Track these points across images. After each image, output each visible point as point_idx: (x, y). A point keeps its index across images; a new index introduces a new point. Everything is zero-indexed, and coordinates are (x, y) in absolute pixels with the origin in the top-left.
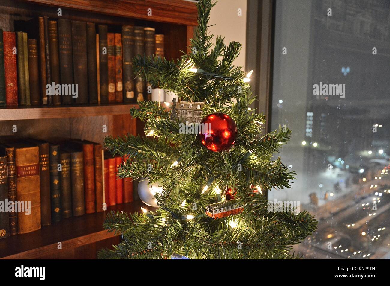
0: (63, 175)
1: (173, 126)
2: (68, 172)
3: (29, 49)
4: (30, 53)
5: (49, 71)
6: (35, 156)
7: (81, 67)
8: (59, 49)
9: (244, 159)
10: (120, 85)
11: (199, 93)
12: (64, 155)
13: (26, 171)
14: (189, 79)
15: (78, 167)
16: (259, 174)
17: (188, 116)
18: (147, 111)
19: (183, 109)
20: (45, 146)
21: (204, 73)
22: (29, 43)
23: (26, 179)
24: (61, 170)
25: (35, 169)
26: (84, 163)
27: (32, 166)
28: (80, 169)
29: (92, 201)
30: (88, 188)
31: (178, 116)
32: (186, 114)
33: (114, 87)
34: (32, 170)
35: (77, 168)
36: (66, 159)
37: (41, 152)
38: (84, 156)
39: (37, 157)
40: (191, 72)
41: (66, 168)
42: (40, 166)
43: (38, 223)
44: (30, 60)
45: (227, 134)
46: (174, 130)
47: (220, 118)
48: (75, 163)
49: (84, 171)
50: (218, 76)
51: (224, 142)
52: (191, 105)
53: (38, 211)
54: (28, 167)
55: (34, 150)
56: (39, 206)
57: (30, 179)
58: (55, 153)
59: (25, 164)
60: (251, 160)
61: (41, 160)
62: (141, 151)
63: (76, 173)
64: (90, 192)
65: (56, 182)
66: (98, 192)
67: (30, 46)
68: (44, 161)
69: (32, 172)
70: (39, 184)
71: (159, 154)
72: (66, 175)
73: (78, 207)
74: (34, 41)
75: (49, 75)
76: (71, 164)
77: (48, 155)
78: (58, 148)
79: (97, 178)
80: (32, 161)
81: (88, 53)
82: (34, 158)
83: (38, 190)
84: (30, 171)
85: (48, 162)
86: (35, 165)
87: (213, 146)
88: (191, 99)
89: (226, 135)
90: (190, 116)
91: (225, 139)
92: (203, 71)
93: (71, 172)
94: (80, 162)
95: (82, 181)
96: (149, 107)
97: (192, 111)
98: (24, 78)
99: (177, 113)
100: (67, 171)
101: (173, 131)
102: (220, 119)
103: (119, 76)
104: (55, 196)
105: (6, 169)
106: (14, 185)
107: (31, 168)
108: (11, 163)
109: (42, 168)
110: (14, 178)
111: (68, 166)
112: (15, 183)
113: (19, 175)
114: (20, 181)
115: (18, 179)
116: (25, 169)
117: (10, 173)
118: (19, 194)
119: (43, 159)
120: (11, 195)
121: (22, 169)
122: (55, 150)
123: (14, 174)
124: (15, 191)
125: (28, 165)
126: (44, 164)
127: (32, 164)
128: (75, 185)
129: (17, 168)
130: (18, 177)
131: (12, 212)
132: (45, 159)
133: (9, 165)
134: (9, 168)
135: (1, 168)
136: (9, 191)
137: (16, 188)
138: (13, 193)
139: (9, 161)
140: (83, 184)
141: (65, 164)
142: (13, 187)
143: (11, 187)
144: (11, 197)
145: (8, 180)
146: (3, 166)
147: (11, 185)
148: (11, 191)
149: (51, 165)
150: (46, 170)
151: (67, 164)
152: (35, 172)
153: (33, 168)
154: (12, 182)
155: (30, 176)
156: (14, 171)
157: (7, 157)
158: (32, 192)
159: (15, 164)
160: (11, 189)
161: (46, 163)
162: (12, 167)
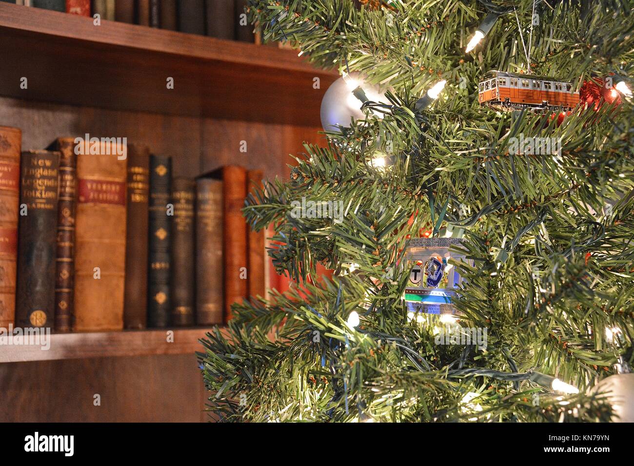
0: (177, 224)
2: (189, 220)
6: (119, 165)
12: (182, 183)
13: (99, 192)
15: (210, 213)
20: (140, 148)
23: (96, 208)
24: (172, 214)
25: (115, 193)
26: (225, 207)
27: (111, 183)
28: (216, 218)
29: (240, 295)
34: (110, 192)
35: (207, 214)
36: (187, 190)
37: (132, 160)
38: (225, 191)
39: (122, 169)
41: (186, 210)
42: (128, 190)
43: (117, 315)
48: (204, 202)
49: (224, 224)
53: (118, 286)
54: (101, 183)
56: (121, 276)
57: (104, 210)
58: (161, 170)
59: (96, 177)
61: (130, 177)
63: (206, 225)
65: (161, 234)
68: (138, 182)
69: (110, 197)
70: (123, 227)
72: (184, 227)
73: (206, 302)
76: (196, 204)
77: (147, 171)
78: (169, 159)
79: (253, 244)
80: (110, 173)
82: (116, 169)
83: (121, 241)
84: (106, 192)
85: (147, 186)
86: (118, 184)
93: (195, 222)
94: (215, 202)
95: (219, 246)
100: (187, 217)
104: (158, 266)
105: (56, 179)
106: (70, 220)
107: (109, 187)
108: (68, 169)
109: (133, 196)
110: (72, 202)
111: (190, 207)
112: (74, 215)
113: (82, 199)
114: (82, 211)
115: (80, 206)
116: (97, 186)
117: (63, 190)
118: (79, 240)
119: (134, 177)
120: (62, 240)
121: (89, 186)
122: (164, 165)
123: (71, 195)
124: (71, 231)
125: (102, 178)
126: (138, 189)
127: (110, 179)
128: (204, 251)
129: (79, 183)
130: (80, 202)
131: (63, 277)
132: (139, 178)
133: (62, 173)
134: (62, 180)
135: (46, 173)
136: (59, 231)
137: (73, 225)
138: (67, 235)
139: (63, 164)
140: (220, 253)
141: (183, 201)
142: (68, 224)
143: (63, 221)
144: (63, 244)
145: (59, 204)
146: (50, 171)
147: (64, 217)
148: (64, 231)
149: (154, 196)
150: (140, 202)
151: (188, 201)
152: (117, 198)
153: (113, 188)
154: (66, 212)
155: (106, 205)
156: (72, 187)
157: (59, 153)
158: (107, 241)
159: (74, 173)
160: (63, 225)
161: (140, 186)
162: (68, 177)
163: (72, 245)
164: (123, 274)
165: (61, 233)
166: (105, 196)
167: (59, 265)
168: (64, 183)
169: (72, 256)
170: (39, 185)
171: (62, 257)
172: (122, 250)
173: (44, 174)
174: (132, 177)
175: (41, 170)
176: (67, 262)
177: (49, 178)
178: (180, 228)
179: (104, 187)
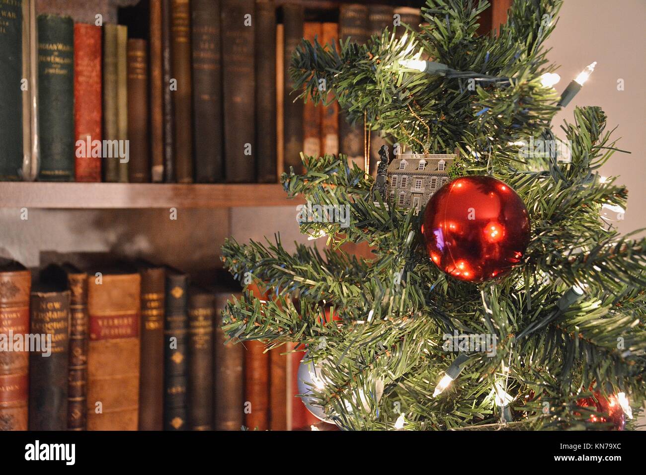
0: (195, 342)
1: (369, 214)
2: (207, 338)
3: (130, 59)
4: (130, 70)
5: (168, 108)
6: (131, 295)
7: (241, 98)
8: (191, 61)
9: (561, 308)
10: (331, 142)
11: (447, 131)
12: (201, 298)
13: (110, 327)
14: (414, 91)
16: (597, 352)
17: (414, 189)
18: (321, 180)
19: (403, 174)
20: (155, 274)
21: (448, 73)
22: (129, 47)
23: (108, 344)
25: (128, 325)
27: (122, 317)
29: (261, 410)
30: (252, 378)
31: (390, 191)
32: (410, 184)
33: (317, 148)
34: (123, 326)
36: (204, 307)
37: (145, 288)
39: (135, 299)
40: (415, 74)
41: (204, 327)
42: (142, 319)
44: (130, 84)
45: (494, 233)
46: (372, 225)
47: (479, 188)
50: (482, 79)
51: (488, 253)
52: (423, 161)
53: (131, 419)
54: (113, 318)
55: (129, 282)
56: (135, 410)
57: (116, 345)
58: (178, 292)
59: (108, 312)
60: (582, 312)
61: (144, 305)
62: (303, 279)
64: (257, 388)
65: (178, 358)
66: (275, 389)
67: (132, 53)
68: (152, 309)
69: (122, 331)
70: (136, 359)
71: (344, 288)
72: (203, 345)
73: (226, 420)
74: (140, 43)
75: (168, 117)
76: (215, 319)
77: (162, 296)
78: (186, 280)
79: (275, 357)
80: (121, 306)
81: (257, 69)
82: (129, 300)
83: (134, 375)
84: (118, 327)
85: (162, 311)
86: (131, 316)
87: (462, 266)
88: (426, 147)
89: (493, 235)
90: (418, 190)
91: (491, 247)
92: (445, 67)
93: (215, 337)
95: (239, 362)
96: (327, 169)
97: (424, 177)
98: (117, 122)
99: (388, 182)
100: (206, 334)
101: (370, 228)
102: (480, 190)
103: (331, 121)
104: (174, 390)
105: (66, 319)
106: (82, 358)
107: (121, 321)
108: (79, 307)
109: (147, 324)
110: (83, 340)
111: (209, 323)
112: (85, 352)
113: (93, 336)
114: (94, 349)
115: (91, 344)
116: (108, 322)
117: (73, 329)
118: (91, 378)
119: (148, 304)
120: (75, 379)
121: (100, 323)
122: (179, 286)
123: (83, 333)
124: (82, 370)
125: (113, 313)
126: (153, 316)
127: (122, 313)
128: (222, 369)
129: (91, 320)
130: (91, 339)
131: (75, 417)
132: (153, 304)
133: (73, 311)
134: (73, 319)
135: (56, 315)
136: (70, 370)
137: (85, 363)
138: (79, 373)
139: (73, 303)
140: (239, 369)
141: (201, 318)
142: (80, 362)
143: (74, 360)
144: (74, 384)
145: (70, 344)
146: (59, 313)
147: (76, 356)
148: (75, 370)
149: (169, 319)
150: (155, 329)
151: (206, 318)
152: (129, 331)
153: (126, 321)
154: (78, 351)
155: (118, 340)
156: (83, 325)
157: (69, 292)
158: (119, 376)
159: (85, 311)
160: (76, 365)
161: (155, 312)
162: (79, 315)
163: (84, 382)
164: (136, 406)
165: (72, 373)
166: (116, 331)
167: (71, 405)
168: (74, 322)
169: (84, 394)
170: (49, 329)
171: (74, 396)
172: (135, 383)
173: (53, 317)
174: (146, 304)
175: (50, 313)
176: (79, 402)
177: (58, 320)
178: (198, 346)
179: (116, 322)
